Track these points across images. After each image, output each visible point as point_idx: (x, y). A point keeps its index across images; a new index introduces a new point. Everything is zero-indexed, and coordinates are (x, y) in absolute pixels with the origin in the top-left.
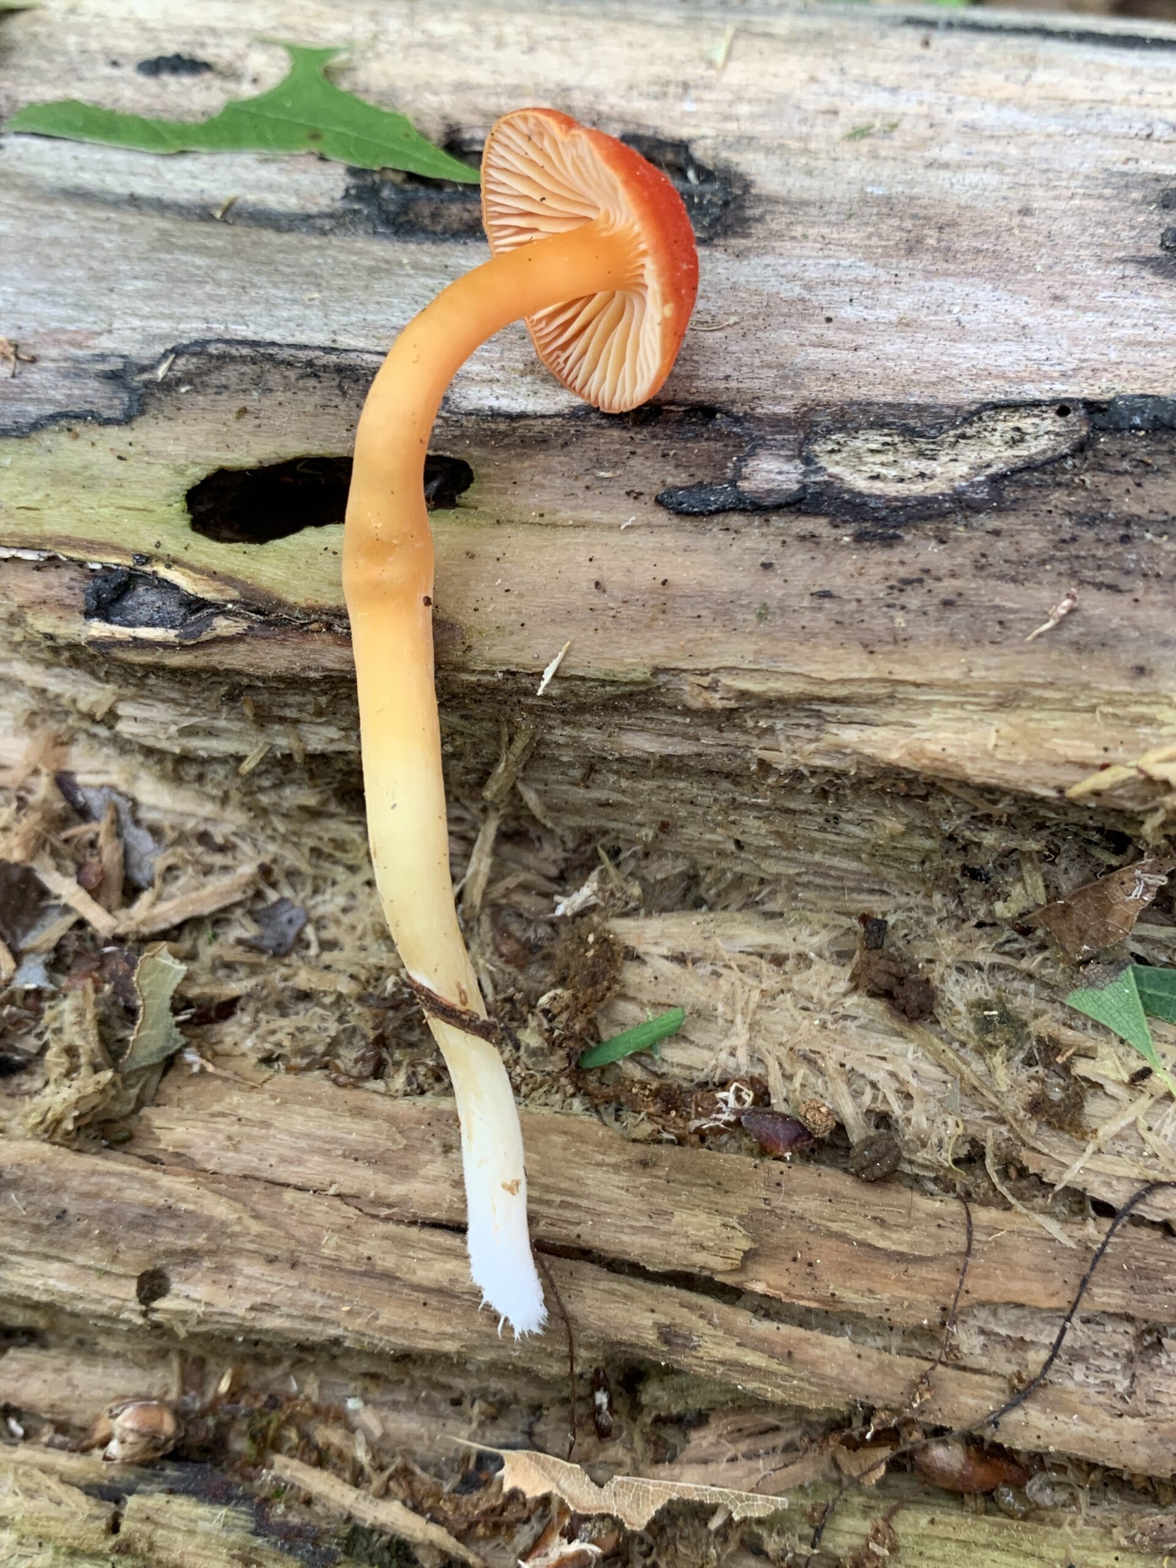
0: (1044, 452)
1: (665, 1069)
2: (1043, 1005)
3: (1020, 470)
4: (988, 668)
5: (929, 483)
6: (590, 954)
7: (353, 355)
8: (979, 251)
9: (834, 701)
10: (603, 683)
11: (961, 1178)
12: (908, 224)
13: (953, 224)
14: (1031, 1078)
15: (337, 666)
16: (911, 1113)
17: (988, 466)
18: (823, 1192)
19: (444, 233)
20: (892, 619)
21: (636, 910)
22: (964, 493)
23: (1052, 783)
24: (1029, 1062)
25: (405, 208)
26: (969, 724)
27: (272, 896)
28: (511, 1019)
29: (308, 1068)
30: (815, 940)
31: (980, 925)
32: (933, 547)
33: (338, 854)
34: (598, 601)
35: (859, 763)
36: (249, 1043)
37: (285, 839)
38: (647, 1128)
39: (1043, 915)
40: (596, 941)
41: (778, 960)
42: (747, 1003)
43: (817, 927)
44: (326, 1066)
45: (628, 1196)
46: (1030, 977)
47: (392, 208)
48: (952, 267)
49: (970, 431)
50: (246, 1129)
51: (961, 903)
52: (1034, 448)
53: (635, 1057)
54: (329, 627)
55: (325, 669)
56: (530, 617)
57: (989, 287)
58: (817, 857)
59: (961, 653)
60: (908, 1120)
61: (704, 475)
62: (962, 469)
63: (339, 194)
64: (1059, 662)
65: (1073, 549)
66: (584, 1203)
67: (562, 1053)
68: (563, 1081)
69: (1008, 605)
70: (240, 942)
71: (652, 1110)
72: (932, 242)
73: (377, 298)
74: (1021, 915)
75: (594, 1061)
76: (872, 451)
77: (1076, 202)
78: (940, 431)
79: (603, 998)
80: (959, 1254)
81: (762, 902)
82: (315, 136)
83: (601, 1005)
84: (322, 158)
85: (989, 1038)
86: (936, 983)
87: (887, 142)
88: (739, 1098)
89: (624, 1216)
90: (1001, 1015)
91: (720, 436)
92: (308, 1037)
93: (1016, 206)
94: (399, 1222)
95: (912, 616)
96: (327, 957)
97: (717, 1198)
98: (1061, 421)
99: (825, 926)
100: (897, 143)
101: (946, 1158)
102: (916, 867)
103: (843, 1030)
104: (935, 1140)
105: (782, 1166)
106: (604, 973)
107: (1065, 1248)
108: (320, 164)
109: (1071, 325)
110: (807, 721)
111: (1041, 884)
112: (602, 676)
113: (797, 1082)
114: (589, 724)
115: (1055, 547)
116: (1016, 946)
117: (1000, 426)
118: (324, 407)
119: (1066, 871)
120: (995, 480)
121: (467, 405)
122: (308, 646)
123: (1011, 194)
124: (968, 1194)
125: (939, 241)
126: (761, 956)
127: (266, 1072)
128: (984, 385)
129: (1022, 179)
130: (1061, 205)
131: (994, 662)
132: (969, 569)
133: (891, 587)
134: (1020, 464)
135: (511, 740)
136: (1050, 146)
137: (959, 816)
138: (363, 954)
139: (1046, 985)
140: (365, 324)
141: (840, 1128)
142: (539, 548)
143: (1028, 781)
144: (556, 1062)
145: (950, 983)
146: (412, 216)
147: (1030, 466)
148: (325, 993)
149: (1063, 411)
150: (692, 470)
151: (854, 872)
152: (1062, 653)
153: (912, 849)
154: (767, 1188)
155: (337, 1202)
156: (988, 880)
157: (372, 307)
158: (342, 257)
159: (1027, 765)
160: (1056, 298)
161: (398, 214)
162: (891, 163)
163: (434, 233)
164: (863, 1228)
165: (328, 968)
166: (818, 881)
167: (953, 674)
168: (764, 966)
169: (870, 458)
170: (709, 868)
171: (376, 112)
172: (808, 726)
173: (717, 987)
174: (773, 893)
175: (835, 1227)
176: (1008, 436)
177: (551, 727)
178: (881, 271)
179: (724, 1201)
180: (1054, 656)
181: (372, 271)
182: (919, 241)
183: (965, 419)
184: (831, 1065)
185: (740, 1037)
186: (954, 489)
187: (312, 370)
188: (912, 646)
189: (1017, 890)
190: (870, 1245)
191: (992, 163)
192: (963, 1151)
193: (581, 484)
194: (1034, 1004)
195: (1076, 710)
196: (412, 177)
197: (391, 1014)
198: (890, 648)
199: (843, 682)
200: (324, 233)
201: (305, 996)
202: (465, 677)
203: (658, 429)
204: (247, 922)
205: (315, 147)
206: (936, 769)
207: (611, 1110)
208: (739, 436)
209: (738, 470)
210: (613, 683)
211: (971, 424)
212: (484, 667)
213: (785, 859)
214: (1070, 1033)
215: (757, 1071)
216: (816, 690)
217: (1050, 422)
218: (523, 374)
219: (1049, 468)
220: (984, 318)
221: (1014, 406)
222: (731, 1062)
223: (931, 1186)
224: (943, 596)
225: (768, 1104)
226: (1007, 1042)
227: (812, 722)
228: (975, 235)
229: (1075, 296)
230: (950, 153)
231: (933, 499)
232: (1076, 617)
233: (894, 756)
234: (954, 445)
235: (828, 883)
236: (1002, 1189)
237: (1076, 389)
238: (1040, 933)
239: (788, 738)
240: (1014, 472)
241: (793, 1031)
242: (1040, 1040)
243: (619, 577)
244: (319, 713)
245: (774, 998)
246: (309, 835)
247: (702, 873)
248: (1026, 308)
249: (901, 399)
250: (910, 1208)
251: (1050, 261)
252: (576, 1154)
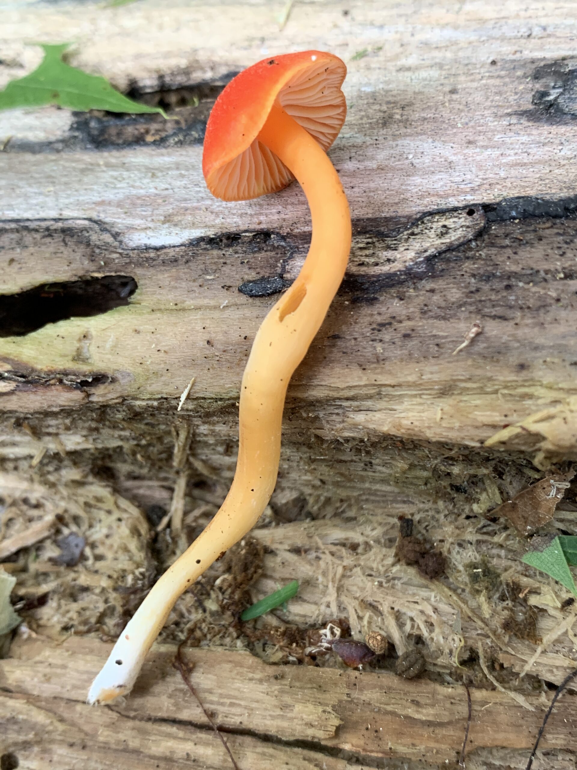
0: (460, 238)
1: (291, 618)
2: (509, 563)
3: (445, 252)
4: (432, 373)
5: (392, 265)
6: (243, 552)
7: (70, 222)
8: (425, 119)
9: (347, 399)
10: (216, 400)
11: (466, 672)
12: (384, 108)
13: (410, 104)
14: (504, 609)
15: (66, 404)
16: (433, 635)
17: (426, 251)
18: (381, 688)
19: (124, 143)
20: (375, 348)
21: (270, 523)
22: (411, 269)
23: (477, 438)
24: (503, 598)
25: (103, 130)
26: (426, 407)
27: (66, 531)
28: (202, 594)
29: (89, 631)
30: (375, 533)
31: (468, 517)
32: (396, 303)
33: (100, 505)
34: (209, 351)
35: (368, 434)
36: (55, 619)
37: (69, 498)
38: (280, 655)
39: (501, 509)
40: (247, 544)
41: (354, 547)
42: (335, 575)
43: (376, 525)
44: (97, 630)
45: (268, 697)
46: (501, 546)
47: (96, 132)
48: (409, 130)
49: (416, 231)
50: (54, 670)
51: (455, 506)
52: (453, 237)
53: (273, 612)
54: (61, 381)
55: (60, 406)
56: (171, 365)
57: (430, 140)
58: (367, 485)
59: (416, 365)
60: (432, 639)
61: (265, 273)
62: (411, 254)
63: (67, 128)
64: (473, 366)
65: (477, 297)
66: (243, 703)
67: (229, 613)
68: (231, 629)
69: (441, 334)
70: (51, 560)
71: (282, 644)
72: (398, 117)
73: (85, 187)
74: (489, 511)
75: (249, 616)
76: (361, 249)
77: (484, 82)
78: (399, 233)
79: (251, 578)
80: (464, 719)
81: (343, 512)
82: (55, 95)
83: (252, 582)
84: (59, 108)
85: (476, 587)
86: (445, 554)
87: (376, 59)
88: (333, 633)
89: (266, 709)
90: (484, 572)
91: (274, 248)
92: (88, 613)
93: (447, 89)
94: (141, 720)
95: (386, 345)
96: (99, 565)
97: (319, 695)
98: (470, 218)
99: (380, 524)
100: (382, 59)
101: (455, 661)
102: (423, 487)
103: (393, 587)
104: (447, 651)
105: (357, 673)
106: (252, 563)
107: (528, 711)
108: (58, 112)
109: (478, 158)
110: (336, 411)
111: (497, 492)
112: (214, 396)
113: (365, 622)
114: (218, 422)
115: (467, 297)
116: (490, 528)
117: (435, 225)
118: (55, 253)
119: (511, 483)
120: (430, 260)
121: (132, 244)
122: (49, 393)
123: (446, 81)
124: (471, 682)
125: (402, 115)
126: (344, 545)
127: (66, 635)
128: (426, 201)
129: (453, 71)
130: (475, 85)
131: (436, 368)
132: (418, 315)
133: (373, 329)
134: (444, 247)
135: (178, 434)
136: (470, 49)
137: (436, 458)
138: (115, 562)
139: (510, 551)
140: (78, 204)
141: (391, 647)
142: (175, 324)
143: (463, 439)
144: (227, 618)
145: (454, 553)
146: (106, 136)
147: (450, 249)
148: (96, 587)
149: (471, 213)
150: (258, 270)
151: (391, 492)
152: (474, 360)
153: (417, 478)
154: (348, 687)
155: (106, 710)
156: (465, 492)
157: (82, 192)
158: (67, 164)
159: (461, 429)
160: (470, 142)
161: (99, 136)
162: (378, 71)
163: (118, 145)
164: (405, 707)
165: (96, 572)
166: (372, 498)
167: (412, 378)
168: (344, 551)
169: (359, 253)
170: (310, 495)
171: (89, 77)
172: (338, 414)
173: (318, 567)
174: (350, 506)
175: (389, 708)
176: (439, 231)
177: (198, 425)
178: (368, 138)
179: (324, 696)
180: (470, 362)
181: (83, 171)
182: (391, 117)
183: (413, 224)
184: (385, 608)
185: (332, 597)
186: (406, 267)
187: (49, 233)
188: (387, 363)
189: (483, 497)
190: (410, 717)
191: (436, 64)
192: (466, 656)
193: (197, 284)
194: (504, 563)
195: (487, 393)
196: (109, 113)
197: (132, 597)
198: (375, 365)
199: (350, 388)
200: (58, 151)
201: (85, 589)
202: (138, 403)
203: (238, 248)
204: (54, 547)
205: (55, 102)
206: (410, 435)
207: (261, 645)
208: (284, 248)
209: (283, 267)
210: (221, 399)
211: (417, 226)
212: (148, 396)
213: (350, 487)
214: (525, 579)
215: (343, 616)
216: (335, 394)
217: (464, 220)
218: (164, 223)
219: (462, 248)
220: (427, 160)
221: (441, 212)
222: (328, 611)
223: (448, 678)
224: (403, 332)
225: (350, 635)
226: (487, 588)
227: (340, 411)
228: (423, 110)
229: (481, 140)
230: (411, 61)
231: (395, 274)
232: (481, 338)
233: (385, 429)
234: (407, 240)
235: (378, 499)
236: (491, 678)
237: (480, 197)
238: (502, 520)
239: (328, 422)
240: (440, 253)
241: (363, 589)
242: (508, 585)
243: (220, 337)
244: (68, 428)
245: (351, 570)
246: (82, 495)
247: (308, 498)
248: (452, 151)
249: (377, 215)
250: (434, 693)
251: (467, 120)
252: (237, 674)
